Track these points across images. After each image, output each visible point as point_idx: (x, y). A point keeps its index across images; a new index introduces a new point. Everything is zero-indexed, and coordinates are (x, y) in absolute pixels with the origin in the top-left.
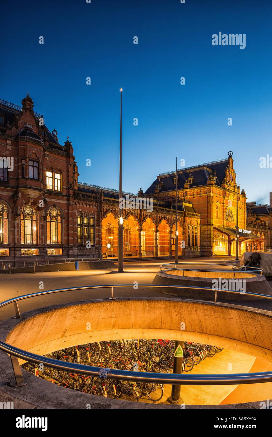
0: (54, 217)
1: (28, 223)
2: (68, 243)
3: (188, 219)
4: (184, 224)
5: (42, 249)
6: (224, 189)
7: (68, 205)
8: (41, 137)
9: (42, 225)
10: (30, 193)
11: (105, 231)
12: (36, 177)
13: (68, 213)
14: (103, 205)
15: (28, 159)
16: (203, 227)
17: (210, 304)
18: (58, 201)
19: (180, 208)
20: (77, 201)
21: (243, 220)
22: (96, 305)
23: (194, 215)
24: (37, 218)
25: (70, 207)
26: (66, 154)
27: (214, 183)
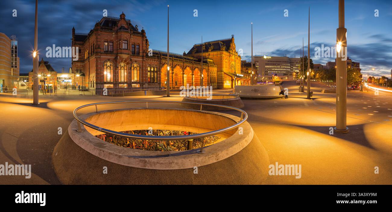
0: (135, 67)
1: (122, 71)
2: (143, 81)
3: (210, 68)
4: (208, 71)
5: (129, 84)
6: (230, 53)
7: (143, 61)
8: (129, 29)
9: (129, 72)
10: (123, 56)
11: (164, 75)
12: (126, 48)
13: (143, 65)
14: (162, 60)
15: (122, 40)
16: (219, 73)
17: (198, 112)
18: (138, 59)
19: (206, 62)
20: (147, 59)
21: (239, 69)
22: (138, 111)
23: (213, 66)
24: (127, 69)
25: (144, 62)
26: (142, 35)
27: (224, 49)
